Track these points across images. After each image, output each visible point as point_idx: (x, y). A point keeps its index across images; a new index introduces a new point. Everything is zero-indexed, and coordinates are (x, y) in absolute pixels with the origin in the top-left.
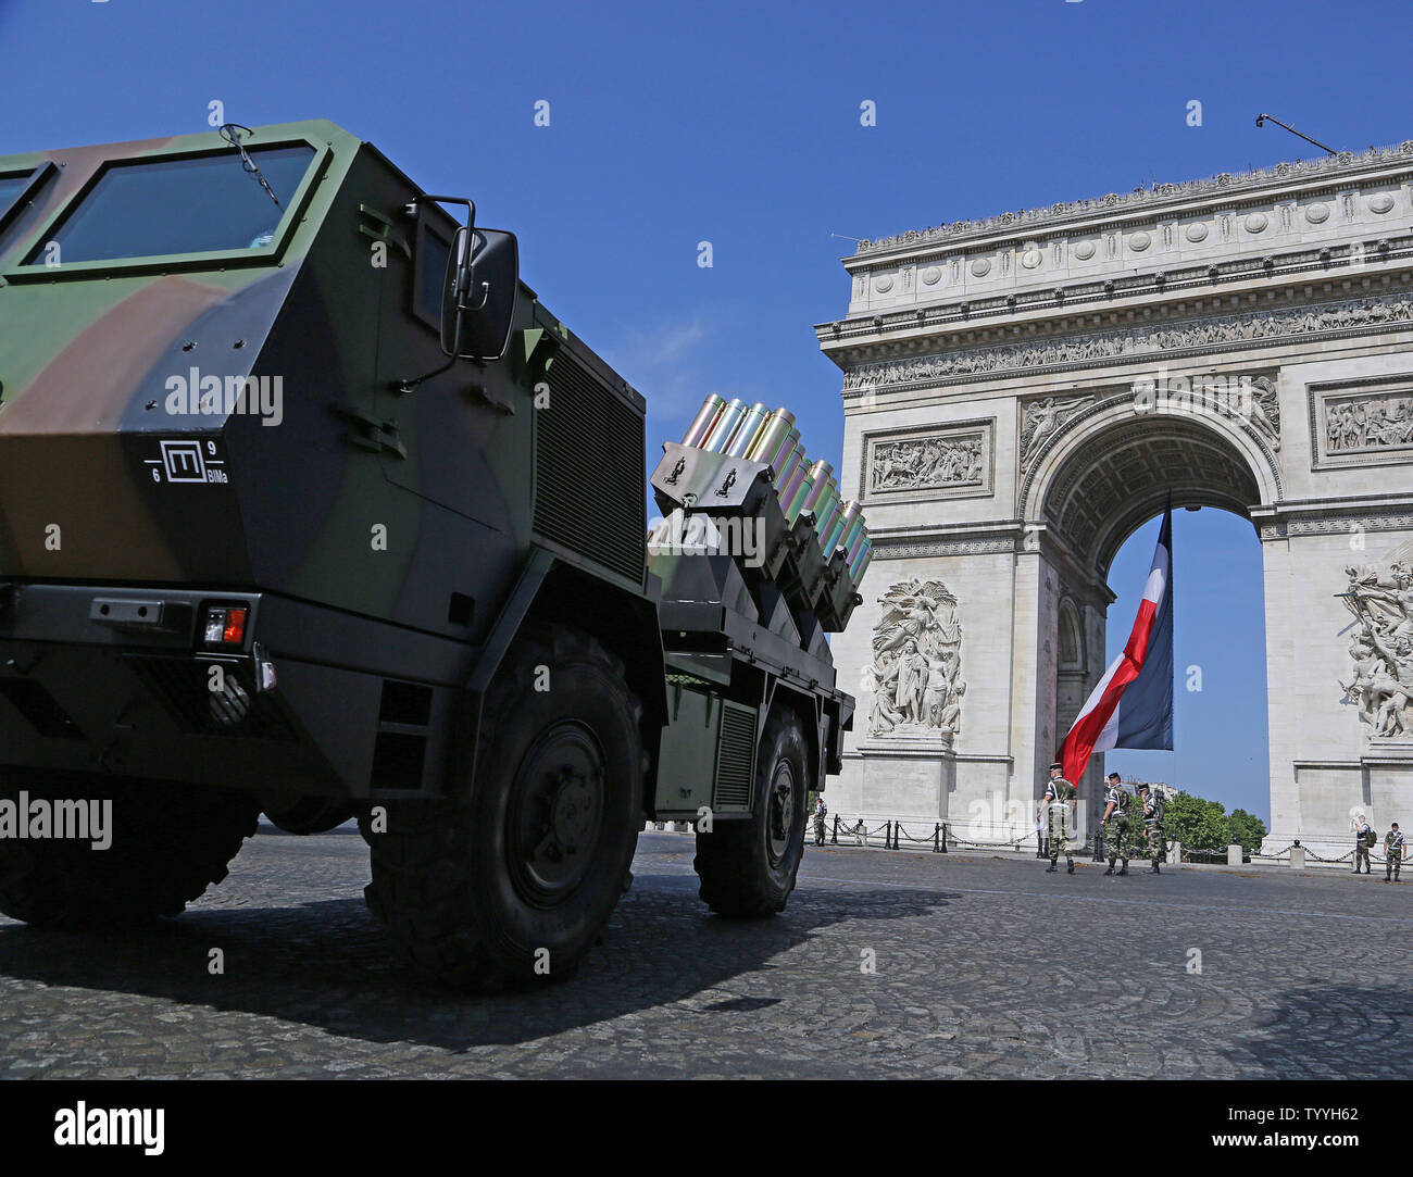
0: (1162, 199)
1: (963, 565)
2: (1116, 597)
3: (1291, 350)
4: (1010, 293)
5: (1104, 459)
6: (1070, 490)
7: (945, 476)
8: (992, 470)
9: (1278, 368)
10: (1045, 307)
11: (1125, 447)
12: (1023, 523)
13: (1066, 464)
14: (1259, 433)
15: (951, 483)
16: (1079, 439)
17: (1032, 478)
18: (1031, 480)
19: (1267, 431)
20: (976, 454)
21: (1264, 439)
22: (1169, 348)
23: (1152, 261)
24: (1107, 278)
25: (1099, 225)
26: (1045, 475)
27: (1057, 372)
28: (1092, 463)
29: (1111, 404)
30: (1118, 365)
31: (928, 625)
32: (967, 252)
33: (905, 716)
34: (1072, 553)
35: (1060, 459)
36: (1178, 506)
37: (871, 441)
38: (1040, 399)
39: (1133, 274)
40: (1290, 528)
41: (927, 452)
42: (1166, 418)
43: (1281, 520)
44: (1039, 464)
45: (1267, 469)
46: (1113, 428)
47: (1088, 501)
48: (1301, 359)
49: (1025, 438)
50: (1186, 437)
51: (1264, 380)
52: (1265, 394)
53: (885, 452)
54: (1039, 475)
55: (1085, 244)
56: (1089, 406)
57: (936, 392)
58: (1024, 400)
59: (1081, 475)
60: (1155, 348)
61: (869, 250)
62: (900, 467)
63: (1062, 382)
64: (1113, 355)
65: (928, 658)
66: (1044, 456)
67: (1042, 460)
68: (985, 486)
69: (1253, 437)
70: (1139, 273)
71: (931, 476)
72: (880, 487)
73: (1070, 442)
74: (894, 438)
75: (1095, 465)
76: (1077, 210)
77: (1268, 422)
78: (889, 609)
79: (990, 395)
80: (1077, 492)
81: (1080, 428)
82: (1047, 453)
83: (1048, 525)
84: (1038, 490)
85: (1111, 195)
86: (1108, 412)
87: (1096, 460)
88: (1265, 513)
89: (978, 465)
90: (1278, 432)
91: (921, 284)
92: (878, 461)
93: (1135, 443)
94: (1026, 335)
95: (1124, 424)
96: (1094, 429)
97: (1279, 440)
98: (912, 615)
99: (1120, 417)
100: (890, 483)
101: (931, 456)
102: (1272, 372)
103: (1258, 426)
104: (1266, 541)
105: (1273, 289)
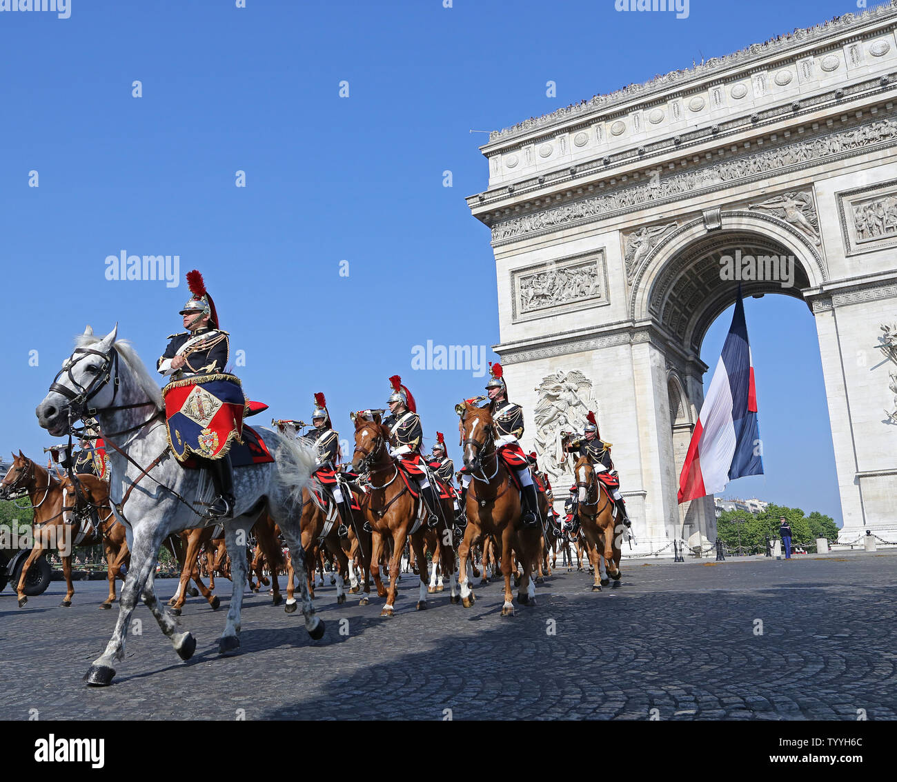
0: (710, 70)
1: (593, 357)
2: (708, 368)
3: (821, 169)
4: (605, 156)
5: (688, 268)
6: (665, 293)
7: (573, 294)
8: (607, 286)
9: (812, 183)
10: (632, 162)
11: (703, 257)
12: (633, 321)
13: (661, 275)
14: (803, 234)
15: (579, 299)
16: (668, 256)
17: (636, 288)
18: (636, 290)
19: (809, 232)
20: (593, 276)
21: (808, 238)
22: (728, 180)
23: (707, 118)
24: (676, 135)
25: (665, 96)
26: (646, 285)
27: (646, 208)
28: (679, 272)
29: (689, 227)
30: (691, 197)
31: (574, 403)
32: (570, 130)
33: (564, 469)
34: (671, 338)
35: (656, 271)
36: (747, 295)
37: (517, 275)
38: (636, 230)
39: (695, 129)
40: (834, 301)
41: (557, 279)
42: (731, 232)
43: (826, 296)
44: (641, 277)
45: (812, 260)
46: (692, 245)
47: (679, 300)
48: (830, 174)
49: (629, 259)
50: (748, 244)
51: (803, 194)
52: (804, 204)
53: (527, 282)
54: (641, 285)
55: (656, 111)
56: (672, 231)
57: (559, 234)
58: (625, 231)
59: (672, 282)
60: (718, 181)
61: (498, 138)
62: (540, 292)
63: (652, 215)
64: (687, 190)
65: (576, 427)
66: (644, 271)
67: (642, 274)
68: (603, 298)
69: (799, 238)
70: (699, 127)
71: (563, 296)
72: (527, 308)
73: (662, 259)
74: (533, 271)
75: (682, 273)
76: (647, 87)
77: (809, 225)
78: (543, 394)
79: (599, 231)
80: (671, 294)
81: (668, 247)
82: (646, 268)
83: (653, 321)
84: (643, 296)
85: (671, 73)
86: (688, 233)
87: (682, 269)
88: (815, 293)
89: (597, 283)
90: (818, 231)
91: (538, 158)
92: (523, 290)
93: (710, 253)
94: (620, 185)
95: (701, 240)
96: (678, 247)
97: (819, 237)
98: (561, 397)
99: (697, 236)
100: (534, 304)
101: (561, 282)
102: (809, 187)
103: (802, 229)
104: (817, 313)
105: (803, 125)
